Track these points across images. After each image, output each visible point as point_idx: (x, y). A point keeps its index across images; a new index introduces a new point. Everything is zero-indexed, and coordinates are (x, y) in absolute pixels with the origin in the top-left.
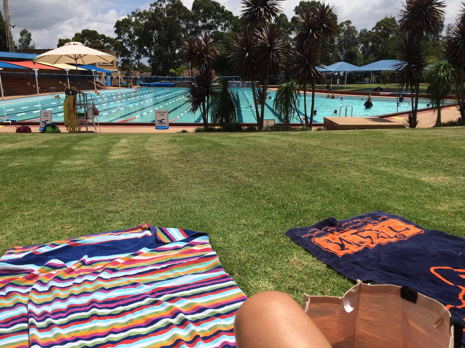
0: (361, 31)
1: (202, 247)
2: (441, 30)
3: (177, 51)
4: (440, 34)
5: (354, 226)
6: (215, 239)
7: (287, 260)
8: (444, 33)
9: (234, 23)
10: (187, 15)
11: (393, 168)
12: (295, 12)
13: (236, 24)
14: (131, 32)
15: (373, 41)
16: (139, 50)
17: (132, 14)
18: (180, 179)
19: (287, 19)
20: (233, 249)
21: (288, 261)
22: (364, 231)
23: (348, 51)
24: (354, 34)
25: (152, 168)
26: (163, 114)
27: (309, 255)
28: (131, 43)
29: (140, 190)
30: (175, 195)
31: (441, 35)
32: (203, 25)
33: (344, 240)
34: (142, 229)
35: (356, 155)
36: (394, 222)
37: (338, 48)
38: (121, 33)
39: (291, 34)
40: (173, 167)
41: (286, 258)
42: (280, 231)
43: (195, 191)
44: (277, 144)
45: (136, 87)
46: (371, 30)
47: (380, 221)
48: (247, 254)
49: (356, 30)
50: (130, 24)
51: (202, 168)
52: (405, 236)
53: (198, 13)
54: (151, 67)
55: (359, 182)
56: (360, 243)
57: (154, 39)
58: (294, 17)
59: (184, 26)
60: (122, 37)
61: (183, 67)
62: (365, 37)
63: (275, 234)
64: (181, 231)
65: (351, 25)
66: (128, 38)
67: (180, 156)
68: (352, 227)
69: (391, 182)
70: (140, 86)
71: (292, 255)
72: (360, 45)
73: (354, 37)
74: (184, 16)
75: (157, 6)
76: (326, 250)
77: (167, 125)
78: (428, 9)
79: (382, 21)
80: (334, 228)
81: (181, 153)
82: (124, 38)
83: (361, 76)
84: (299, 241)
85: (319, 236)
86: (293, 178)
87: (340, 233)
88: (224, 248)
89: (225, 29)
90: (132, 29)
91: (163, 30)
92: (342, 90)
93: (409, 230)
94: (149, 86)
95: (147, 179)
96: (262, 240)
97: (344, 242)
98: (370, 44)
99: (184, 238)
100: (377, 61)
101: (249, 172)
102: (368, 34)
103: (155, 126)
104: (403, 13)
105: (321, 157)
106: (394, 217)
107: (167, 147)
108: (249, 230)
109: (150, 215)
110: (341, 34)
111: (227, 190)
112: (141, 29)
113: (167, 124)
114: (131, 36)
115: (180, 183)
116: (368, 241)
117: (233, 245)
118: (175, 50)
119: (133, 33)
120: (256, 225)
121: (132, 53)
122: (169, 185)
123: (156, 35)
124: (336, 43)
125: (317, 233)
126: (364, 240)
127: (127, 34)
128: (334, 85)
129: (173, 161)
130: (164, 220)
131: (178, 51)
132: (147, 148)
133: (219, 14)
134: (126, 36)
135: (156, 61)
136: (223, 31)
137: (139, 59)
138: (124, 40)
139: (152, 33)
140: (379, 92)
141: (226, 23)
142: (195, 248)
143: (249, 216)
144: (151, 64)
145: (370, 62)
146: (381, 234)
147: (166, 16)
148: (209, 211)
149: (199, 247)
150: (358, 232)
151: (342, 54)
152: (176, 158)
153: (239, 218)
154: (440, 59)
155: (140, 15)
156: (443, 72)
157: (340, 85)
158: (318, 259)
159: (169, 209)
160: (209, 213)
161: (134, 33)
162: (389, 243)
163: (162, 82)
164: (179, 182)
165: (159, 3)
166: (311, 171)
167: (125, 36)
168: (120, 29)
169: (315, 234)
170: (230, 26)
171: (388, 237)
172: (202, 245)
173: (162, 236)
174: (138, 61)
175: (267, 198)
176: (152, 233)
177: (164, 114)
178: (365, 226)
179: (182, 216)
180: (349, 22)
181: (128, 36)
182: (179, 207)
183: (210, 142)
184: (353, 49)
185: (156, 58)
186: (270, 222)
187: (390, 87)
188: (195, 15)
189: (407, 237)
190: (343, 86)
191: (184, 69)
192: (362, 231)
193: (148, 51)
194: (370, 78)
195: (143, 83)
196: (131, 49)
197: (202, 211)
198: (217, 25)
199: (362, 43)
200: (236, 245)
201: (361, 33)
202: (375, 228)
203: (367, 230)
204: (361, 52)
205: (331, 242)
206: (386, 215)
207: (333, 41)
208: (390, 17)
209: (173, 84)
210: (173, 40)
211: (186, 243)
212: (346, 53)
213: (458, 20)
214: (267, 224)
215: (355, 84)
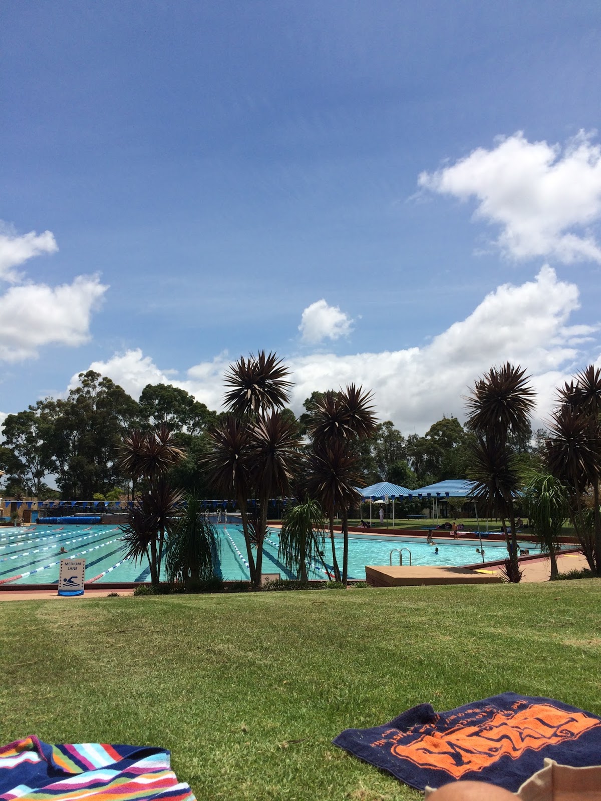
0: (409, 437)
1: (155, 777)
2: (529, 438)
3: (110, 464)
4: (527, 444)
5: (469, 720)
6: (183, 761)
7: (346, 794)
8: (533, 443)
9: (209, 421)
10: (131, 408)
11: (508, 628)
12: (305, 408)
13: (212, 422)
14: (31, 433)
15: (428, 453)
16: (42, 463)
17: (37, 404)
18: (106, 660)
19: (294, 417)
20: (225, 780)
21: (349, 795)
22: (491, 729)
23: (393, 467)
24: (399, 442)
25: (47, 645)
26: (74, 566)
27: (392, 782)
28: (28, 450)
29: (19, 682)
30: (94, 686)
31: (530, 445)
32: (157, 423)
33: (457, 746)
34: (17, 751)
35: (437, 612)
36: (543, 710)
37: (377, 462)
38: (13, 435)
39: (302, 439)
40: (91, 642)
41: (344, 791)
42: (322, 739)
43: (136, 679)
44: (291, 603)
45: (28, 524)
46: (424, 437)
47: (516, 712)
48: (256, 788)
49: (402, 436)
50: (32, 421)
51: (150, 642)
52: (572, 734)
53: (150, 405)
54: (60, 490)
55: (455, 650)
56: (490, 749)
57: (71, 445)
58: (304, 414)
59: (124, 424)
60: (14, 441)
61: (118, 490)
62: (417, 446)
63: (312, 745)
64: (107, 749)
65: (394, 428)
66: (25, 442)
67: (106, 625)
68: (466, 722)
69: (514, 649)
70: (35, 524)
71: (354, 783)
72: (409, 458)
73: (399, 447)
74: (125, 409)
75: (81, 394)
76: (425, 767)
77: (81, 587)
78: (510, 398)
79: (439, 424)
80: (432, 725)
81: (108, 621)
82: (18, 443)
83: (416, 505)
84: (365, 755)
85: (405, 741)
86: (332, 648)
87: (447, 734)
88: (203, 779)
89: (194, 430)
90: (33, 429)
91: (88, 431)
92: (390, 528)
93: (577, 722)
94: (54, 522)
95: (35, 663)
96: (285, 758)
97: (458, 749)
98: (425, 457)
99: (113, 761)
100: (439, 481)
101: (245, 643)
102: (419, 441)
103: (57, 591)
104: (474, 403)
105: (375, 617)
106: (540, 701)
107: (79, 614)
108: (255, 740)
109: (38, 724)
110: (379, 441)
111: (204, 672)
112: (49, 428)
113: (81, 585)
114: (30, 440)
115: (105, 667)
116: (505, 746)
117: (223, 771)
118: (106, 462)
119: (34, 435)
120: (269, 732)
121: (29, 467)
122: (83, 670)
123: (75, 437)
124: (373, 455)
125: (399, 738)
126: (498, 745)
127: (23, 436)
128: (375, 520)
129: (91, 634)
130: (69, 732)
131: (112, 464)
132: (39, 617)
133: (185, 408)
134: (22, 439)
135: (71, 481)
136: (190, 433)
137: (40, 477)
138: (17, 445)
139: (68, 436)
140: (448, 531)
141: (196, 420)
142: (139, 780)
143: (254, 716)
144: (61, 485)
145: (428, 484)
146: (526, 732)
147: (95, 409)
148: (167, 711)
149: (147, 778)
150: (481, 731)
151: (383, 471)
152: (97, 629)
153: (233, 721)
154: (540, 472)
155: (50, 406)
156: (549, 490)
157: (385, 521)
158: (411, 787)
159: (81, 711)
160: (167, 713)
161: (37, 434)
162: (547, 746)
163: (78, 516)
164: (103, 664)
165: (86, 389)
166: (363, 636)
167: (19, 439)
168: (13, 428)
169: (395, 739)
170: (203, 426)
171: (540, 736)
172: (154, 775)
173: (63, 761)
174: (39, 480)
175: (285, 682)
176: (40, 756)
177: (77, 566)
178: (490, 720)
179: (108, 722)
180: (389, 424)
181: (24, 439)
182: (103, 707)
183: (164, 604)
184: (399, 464)
185: (71, 475)
186: (299, 724)
187: (465, 524)
188: (145, 409)
189: (577, 734)
190: (389, 521)
191: (120, 493)
192: (488, 728)
193: (58, 463)
194: (431, 509)
195: (42, 518)
196: (27, 461)
197: (152, 711)
198: (180, 423)
199: (413, 456)
200: (230, 771)
201: (409, 441)
202: (512, 722)
203: (496, 727)
204: (413, 469)
205: (430, 752)
206: (525, 699)
207: (368, 452)
208: (450, 419)
209: (98, 519)
210: (104, 445)
211: (118, 772)
212: (389, 470)
213: (557, 414)
214: (293, 728)
215: (409, 518)
